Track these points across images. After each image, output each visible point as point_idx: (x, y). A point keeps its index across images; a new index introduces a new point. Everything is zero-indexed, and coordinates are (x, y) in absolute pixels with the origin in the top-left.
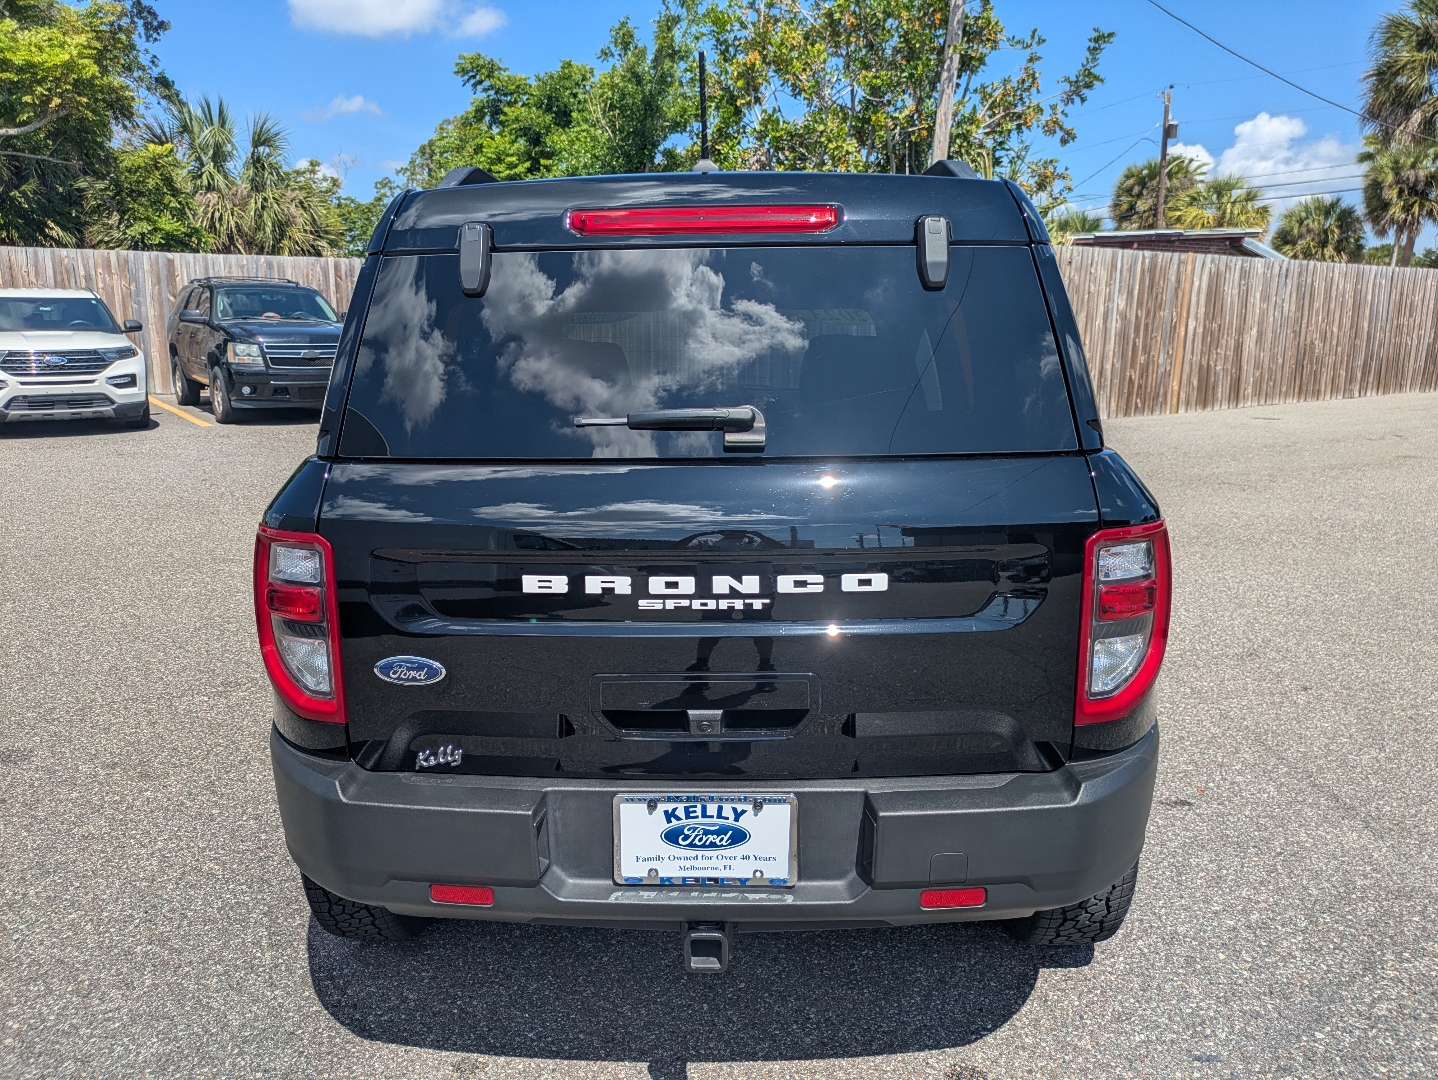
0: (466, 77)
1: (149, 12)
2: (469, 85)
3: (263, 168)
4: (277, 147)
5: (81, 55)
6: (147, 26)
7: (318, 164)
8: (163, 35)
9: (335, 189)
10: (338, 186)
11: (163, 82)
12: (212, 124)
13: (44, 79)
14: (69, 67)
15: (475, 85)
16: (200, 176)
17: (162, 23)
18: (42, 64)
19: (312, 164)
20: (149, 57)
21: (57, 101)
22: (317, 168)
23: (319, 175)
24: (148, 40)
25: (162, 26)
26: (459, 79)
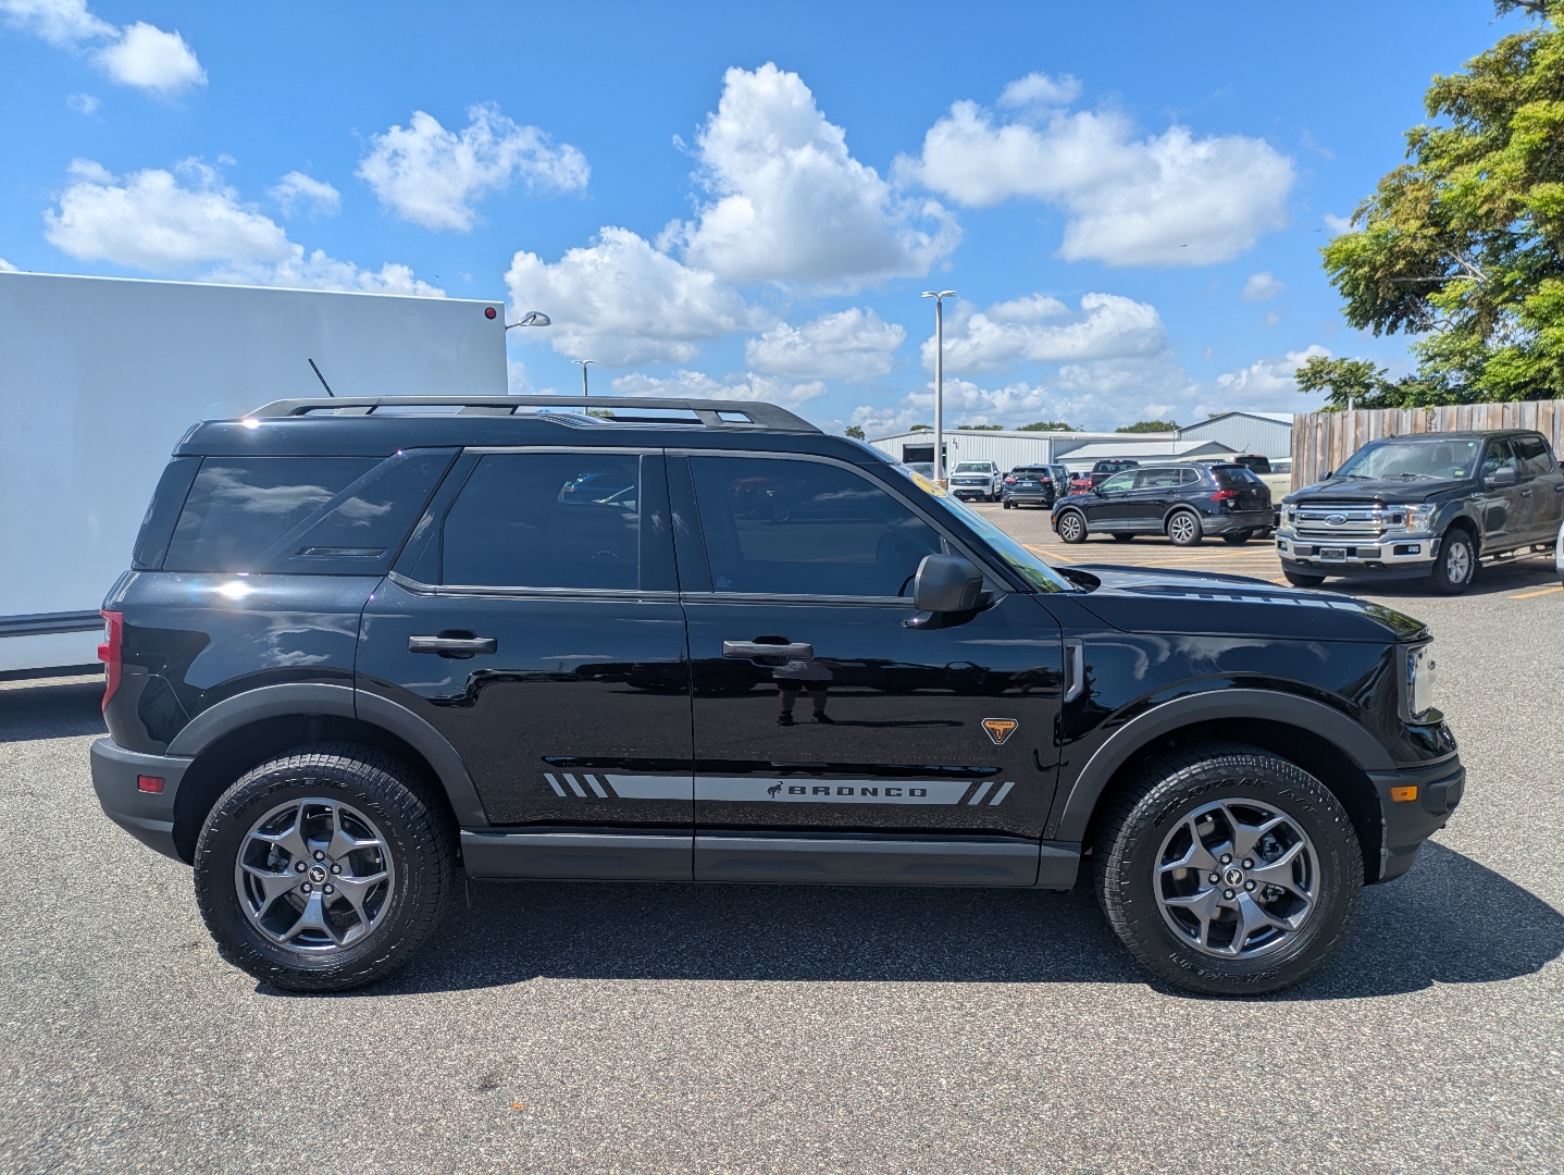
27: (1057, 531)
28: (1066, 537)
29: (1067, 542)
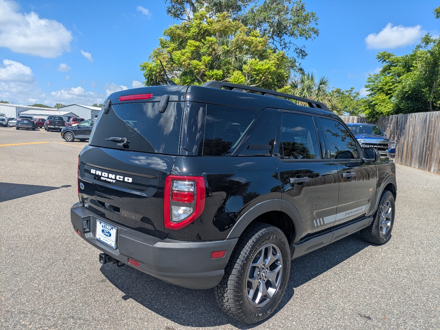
0: (380, 59)
1: (303, 52)
2: (381, 61)
3: (320, 91)
4: (326, 84)
5: (272, 65)
6: (302, 55)
7: (353, 89)
8: (306, 57)
9: (358, 96)
10: (358, 95)
11: (301, 69)
12: (309, 80)
13: (262, 72)
14: (269, 68)
15: (383, 62)
16: (302, 94)
17: (306, 54)
18: (262, 69)
19: (351, 89)
20: (299, 63)
21: (264, 77)
22: (353, 90)
23: (353, 92)
24: (302, 59)
25: (306, 55)
26: (377, 60)
27: (64, 138)
28: (67, 140)
29: (67, 141)
